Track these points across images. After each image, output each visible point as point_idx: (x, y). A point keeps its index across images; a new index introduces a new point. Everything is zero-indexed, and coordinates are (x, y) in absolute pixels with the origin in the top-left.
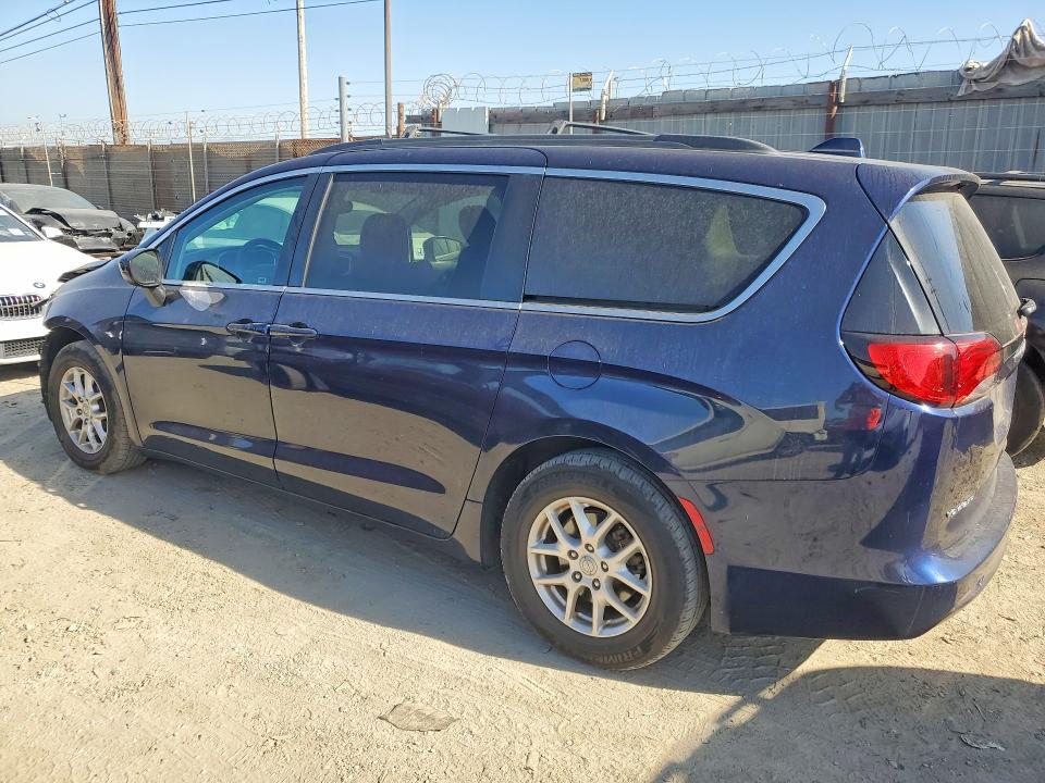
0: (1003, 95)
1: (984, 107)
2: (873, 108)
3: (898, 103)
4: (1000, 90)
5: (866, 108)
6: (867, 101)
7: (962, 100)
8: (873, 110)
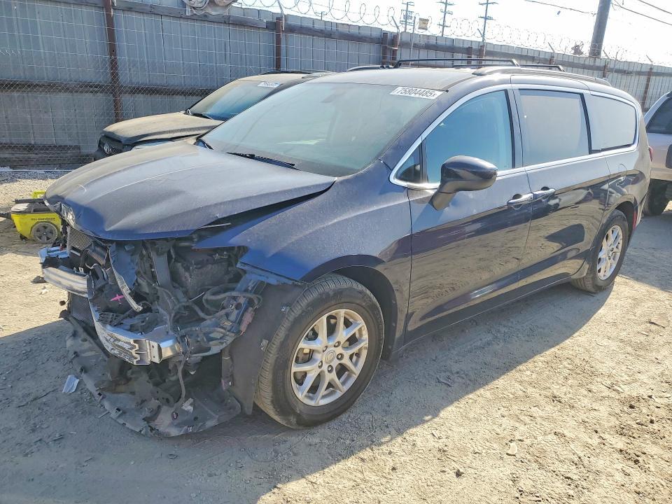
0: (206, 19)
1: (197, 24)
2: (134, 13)
3: (151, 13)
4: (205, 16)
5: (129, 12)
6: (131, 8)
7: (187, 18)
8: (134, 16)
